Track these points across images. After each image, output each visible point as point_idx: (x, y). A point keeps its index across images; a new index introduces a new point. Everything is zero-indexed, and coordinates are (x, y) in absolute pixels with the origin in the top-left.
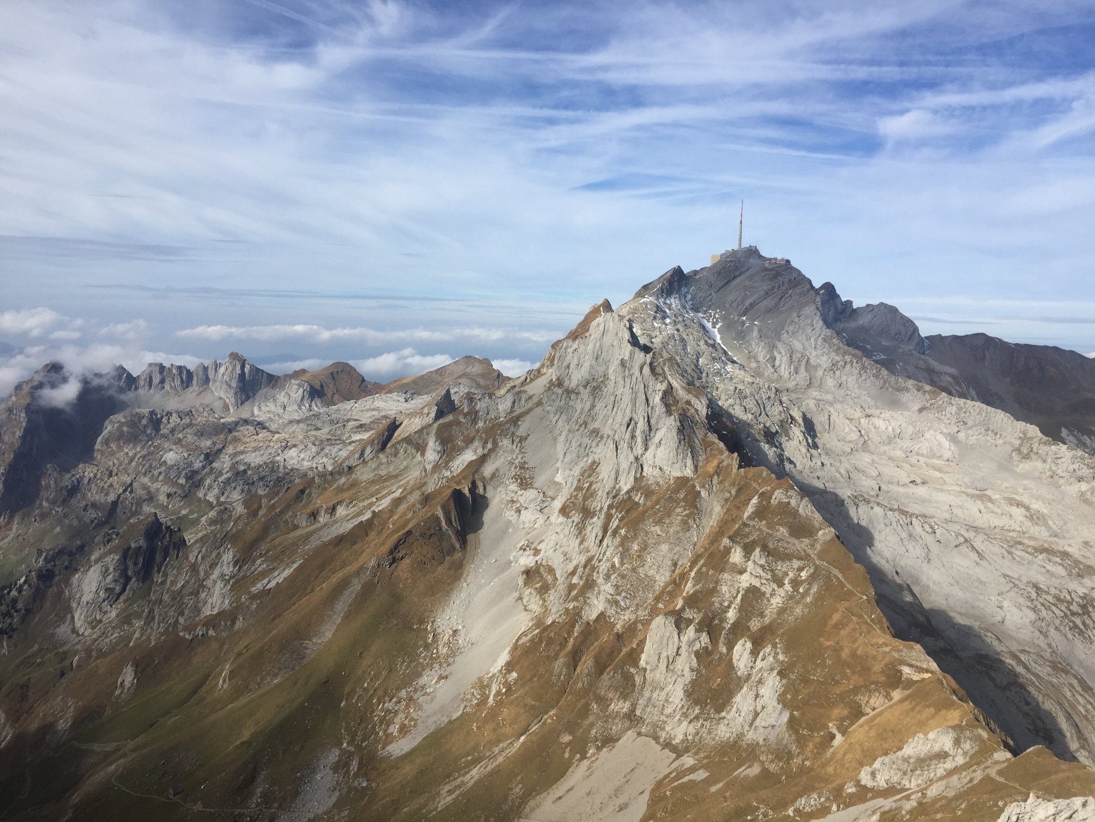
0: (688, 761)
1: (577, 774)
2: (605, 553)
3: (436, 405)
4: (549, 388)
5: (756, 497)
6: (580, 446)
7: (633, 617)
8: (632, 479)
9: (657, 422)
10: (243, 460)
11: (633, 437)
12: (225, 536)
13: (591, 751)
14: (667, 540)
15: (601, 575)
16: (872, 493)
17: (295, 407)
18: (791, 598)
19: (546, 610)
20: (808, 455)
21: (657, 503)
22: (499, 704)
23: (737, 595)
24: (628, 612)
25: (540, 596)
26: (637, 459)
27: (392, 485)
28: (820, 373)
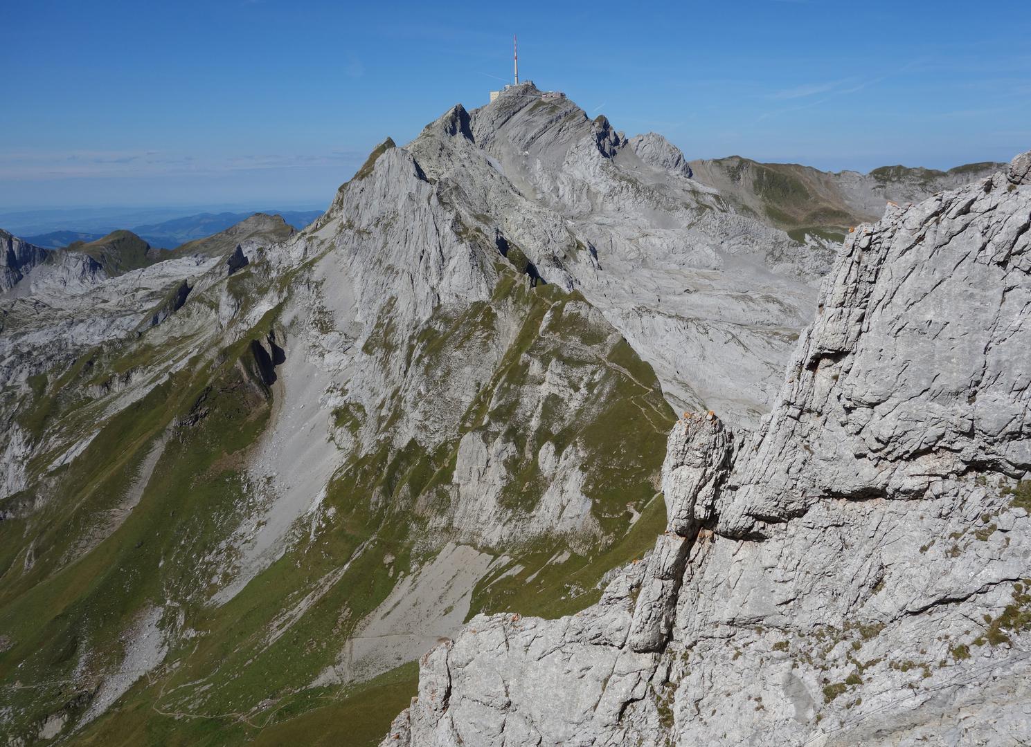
0: (505, 560)
1: (401, 590)
2: (410, 382)
3: (229, 263)
4: (341, 231)
5: (549, 312)
6: (377, 284)
7: (443, 439)
8: (430, 310)
9: (449, 252)
10: (26, 341)
11: (427, 268)
12: (11, 418)
13: (414, 567)
14: (469, 362)
15: (409, 404)
16: (653, 304)
17: (77, 281)
18: (587, 399)
19: (358, 446)
20: (595, 275)
21: (457, 328)
22: (320, 539)
23: (538, 404)
24: (437, 435)
25: (352, 433)
26: (433, 289)
27: (188, 345)
28: (600, 199)
